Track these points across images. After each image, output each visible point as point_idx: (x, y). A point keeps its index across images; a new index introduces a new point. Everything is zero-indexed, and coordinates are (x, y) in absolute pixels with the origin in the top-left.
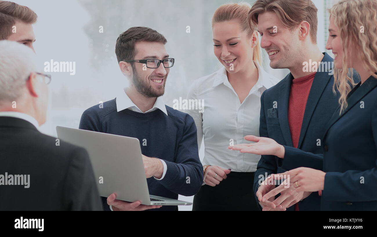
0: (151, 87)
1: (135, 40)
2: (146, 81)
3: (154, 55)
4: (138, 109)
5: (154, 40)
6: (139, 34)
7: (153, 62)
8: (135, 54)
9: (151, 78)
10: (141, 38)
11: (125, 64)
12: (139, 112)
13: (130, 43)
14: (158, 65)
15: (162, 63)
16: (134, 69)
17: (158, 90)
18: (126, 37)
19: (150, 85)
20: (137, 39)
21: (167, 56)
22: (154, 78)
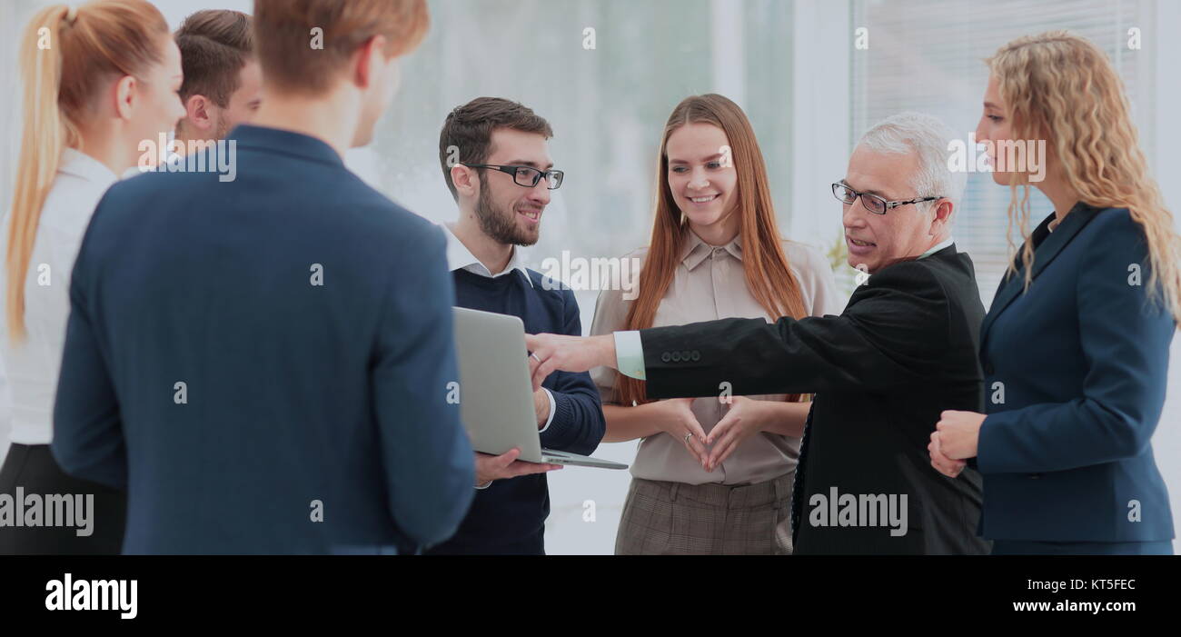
0: (515, 225)
1: (493, 123)
2: (508, 211)
3: (530, 160)
4: (484, 271)
5: (534, 129)
6: (503, 113)
7: (526, 173)
8: (491, 153)
9: (518, 208)
10: (506, 122)
11: (464, 171)
12: (485, 275)
13: (481, 128)
14: (536, 180)
15: (543, 178)
16: (484, 184)
17: (528, 233)
18: (472, 117)
19: (514, 222)
20: (497, 122)
21: (550, 166)
22: (525, 208)
